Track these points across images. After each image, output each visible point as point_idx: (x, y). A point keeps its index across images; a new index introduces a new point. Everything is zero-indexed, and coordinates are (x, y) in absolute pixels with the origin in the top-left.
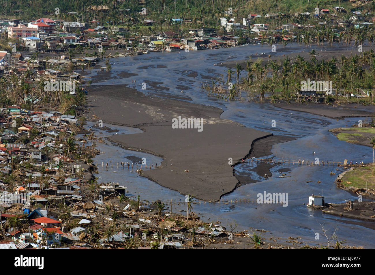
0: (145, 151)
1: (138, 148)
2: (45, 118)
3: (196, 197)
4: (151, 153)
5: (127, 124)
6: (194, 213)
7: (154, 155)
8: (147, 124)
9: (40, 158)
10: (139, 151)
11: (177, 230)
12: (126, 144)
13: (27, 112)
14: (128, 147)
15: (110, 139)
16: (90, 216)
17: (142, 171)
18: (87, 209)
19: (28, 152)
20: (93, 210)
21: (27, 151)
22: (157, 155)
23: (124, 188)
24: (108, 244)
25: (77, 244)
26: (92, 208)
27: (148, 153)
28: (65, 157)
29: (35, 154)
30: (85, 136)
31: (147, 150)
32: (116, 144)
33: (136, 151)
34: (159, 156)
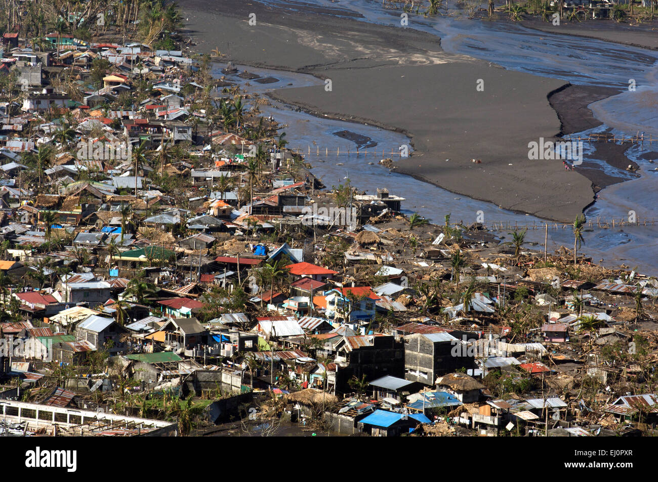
0: (362, 121)
1: (344, 115)
2: (130, 57)
3: (536, 214)
4: (373, 123)
5: (284, 67)
6: (567, 249)
7: (383, 128)
8: (321, 65)
9: (190, 139)
10: (349, 121)
11: (575, 287)
12: (315, 107)
13: (84, 44)
14: (324, 114)
15: (275, 96)
16: (380, 258)
17: (391, 161)
18: (364, 243)
19: (163, 127)
20: (376, 245)
21: (162, 124)
22: (391, 128)
23: (397, 198)
24: (471, 319)
25: (415, 319)
26: (375, 242)
27: (369, 124)
28: (237, 137)
29: (180, 132)
30: (225, 91)
31: (365, 119)
32: (296, 108)
33: (341, 120)
34: (395, 131)
